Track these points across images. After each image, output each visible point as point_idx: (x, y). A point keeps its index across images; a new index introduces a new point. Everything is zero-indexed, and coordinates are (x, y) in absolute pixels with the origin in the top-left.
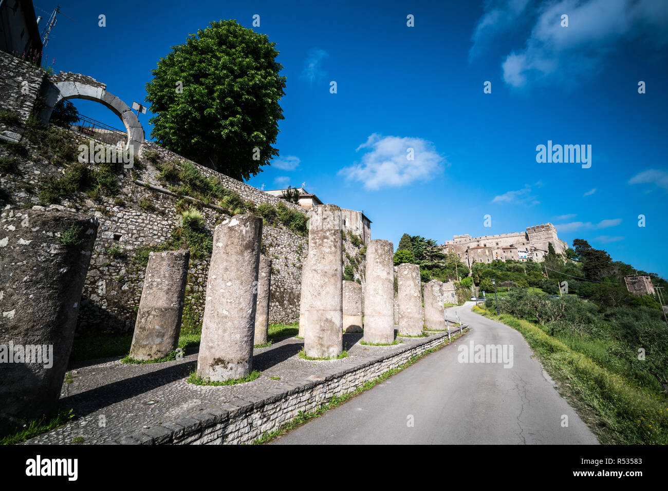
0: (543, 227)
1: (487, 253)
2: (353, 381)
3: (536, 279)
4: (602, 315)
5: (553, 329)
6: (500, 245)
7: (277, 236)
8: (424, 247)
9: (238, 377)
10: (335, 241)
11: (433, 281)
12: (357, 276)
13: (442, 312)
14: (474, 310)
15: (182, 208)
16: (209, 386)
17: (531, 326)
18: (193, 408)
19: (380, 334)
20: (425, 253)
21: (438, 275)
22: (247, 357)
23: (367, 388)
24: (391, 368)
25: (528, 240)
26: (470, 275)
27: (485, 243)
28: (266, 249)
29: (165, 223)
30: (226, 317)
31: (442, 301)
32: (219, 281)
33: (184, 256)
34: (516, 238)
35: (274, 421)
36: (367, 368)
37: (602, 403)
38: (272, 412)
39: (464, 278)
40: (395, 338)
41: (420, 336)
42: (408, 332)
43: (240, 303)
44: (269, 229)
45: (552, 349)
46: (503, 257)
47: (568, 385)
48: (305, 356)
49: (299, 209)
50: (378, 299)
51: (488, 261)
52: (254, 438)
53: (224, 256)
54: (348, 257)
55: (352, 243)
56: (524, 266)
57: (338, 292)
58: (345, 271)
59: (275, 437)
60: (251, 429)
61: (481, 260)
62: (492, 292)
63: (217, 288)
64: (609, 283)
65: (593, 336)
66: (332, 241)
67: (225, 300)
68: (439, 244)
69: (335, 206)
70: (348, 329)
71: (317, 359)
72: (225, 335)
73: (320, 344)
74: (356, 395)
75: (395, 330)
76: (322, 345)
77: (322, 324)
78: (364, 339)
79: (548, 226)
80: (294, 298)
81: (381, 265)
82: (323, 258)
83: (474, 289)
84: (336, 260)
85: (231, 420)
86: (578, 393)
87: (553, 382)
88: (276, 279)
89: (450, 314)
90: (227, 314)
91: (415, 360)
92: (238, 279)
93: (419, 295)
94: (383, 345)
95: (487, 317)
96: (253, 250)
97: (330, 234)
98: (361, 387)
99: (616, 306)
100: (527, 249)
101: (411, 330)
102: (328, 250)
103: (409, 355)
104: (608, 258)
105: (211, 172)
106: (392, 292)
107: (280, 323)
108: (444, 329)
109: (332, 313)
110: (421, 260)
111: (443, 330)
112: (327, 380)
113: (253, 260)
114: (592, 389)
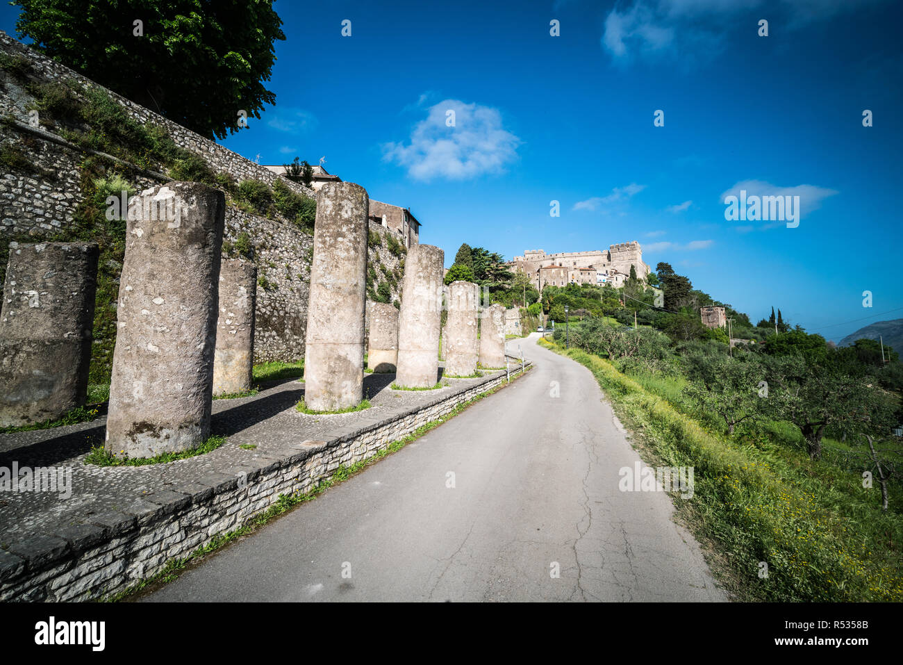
0: (628, 246)
1: (562, 274)
2: (371, 443)
3: (611, 308)
4: (673, 349)
5: (625, 366)
6: (577, 266)
7: (274, 233)
8: (487, 263)
9: (180, 448)
10: (356, 241)
11: (495, 305)
12: (395, 297)
13: (502, 345)
14: (539, 343)
15: (93, 172)
16: (124, 468)
17: (602, 362)
18: (75, 511)
19: (419, 375)
20: (488, 271)
21: (502, 299)
22: (198, 417)
23: (392, 450)
24: (428, 421)
25: (610, 260)
26: (539, 301)
27: (561, 262)
28: (254, 253)
29: (60, 196)
30: (154, 356)
31: (503, 332)
32: (139, 295)
33: (84, 253)
34: (596, 258)
35: (234, 516)
36: (394, 424)
37: (678, 456)
38: (229, 504)
39: (532, 303)
40: (438, 381)
41: (473, 377)
42: (456, 372)
43: (180, 333)
44: (259, 222)
45: (625, 391)
46: (579, 279)
47: (641, 434)
48: (306, 409)
49: (310, 194)
50: (418, 328)
51: (561, 284)
52: (194, 547)
53: (148, 253)
54: (383, 270)
55: (390, 251)
56: (601, 292)
57: (358, 318)
58: (378, 290)
59: (235, 540)
60: (186, 536)
61: (554, 283)
62: (563, 322)
63: (135, 308)
64: (685, 314)
65: (666, 373)
66: (350, 241)
67: (150, 328)
68: (506, 260)
69: (357, 186)
70: (377, 368)
71: (323, 412)
72: (154, 384)
73: (328, 392)
74: (375, 462)
75: (439, 368)
76: (331, 393)
77: (332, 364)
78: (397, 382)
79: (634, 245)
80: (301, 326)
81: (425, 282)
82: (336, 266)
83: (542, 317)
84: (356, 270)
85: (142, 529)
86: (652, 444)
87: (625, 431)
88: (273, 298)
89: (511, 348)
90: (157, 350)
91: (463, 408)
92: (176, 292)
93: (475, 324)
94: (421, 389)
95: (554, 352)
96: (205, 245)
97: (348, 230)
98: (384, 450)
99: (688, 339)
100: (607, 272)
101: (460, 369)
102: (343, 254)
103: (454, 402)
104: (689, 286)
105: (148, 114)
106: (439, 319)
107: (278, 361)
108: (503, 367)
109: (347, 348)
110: (483, 279)
111: (501, 369)
112: (329, 446)
113: (206, 263)
114: (668, 439)
